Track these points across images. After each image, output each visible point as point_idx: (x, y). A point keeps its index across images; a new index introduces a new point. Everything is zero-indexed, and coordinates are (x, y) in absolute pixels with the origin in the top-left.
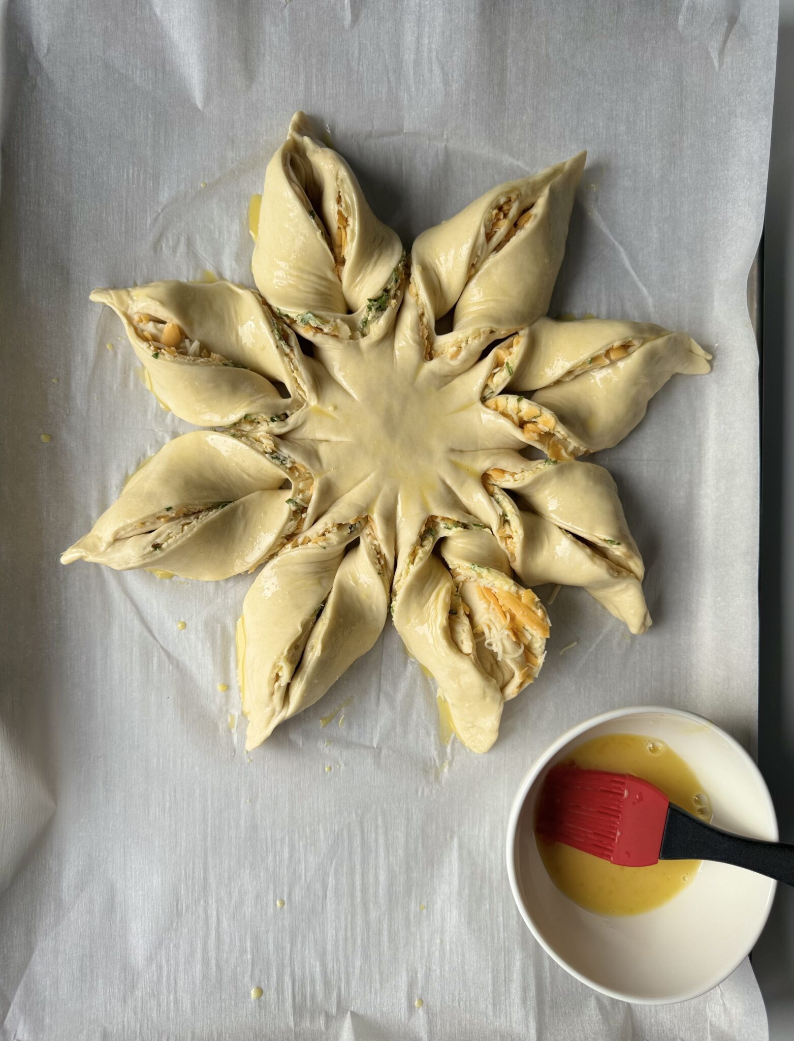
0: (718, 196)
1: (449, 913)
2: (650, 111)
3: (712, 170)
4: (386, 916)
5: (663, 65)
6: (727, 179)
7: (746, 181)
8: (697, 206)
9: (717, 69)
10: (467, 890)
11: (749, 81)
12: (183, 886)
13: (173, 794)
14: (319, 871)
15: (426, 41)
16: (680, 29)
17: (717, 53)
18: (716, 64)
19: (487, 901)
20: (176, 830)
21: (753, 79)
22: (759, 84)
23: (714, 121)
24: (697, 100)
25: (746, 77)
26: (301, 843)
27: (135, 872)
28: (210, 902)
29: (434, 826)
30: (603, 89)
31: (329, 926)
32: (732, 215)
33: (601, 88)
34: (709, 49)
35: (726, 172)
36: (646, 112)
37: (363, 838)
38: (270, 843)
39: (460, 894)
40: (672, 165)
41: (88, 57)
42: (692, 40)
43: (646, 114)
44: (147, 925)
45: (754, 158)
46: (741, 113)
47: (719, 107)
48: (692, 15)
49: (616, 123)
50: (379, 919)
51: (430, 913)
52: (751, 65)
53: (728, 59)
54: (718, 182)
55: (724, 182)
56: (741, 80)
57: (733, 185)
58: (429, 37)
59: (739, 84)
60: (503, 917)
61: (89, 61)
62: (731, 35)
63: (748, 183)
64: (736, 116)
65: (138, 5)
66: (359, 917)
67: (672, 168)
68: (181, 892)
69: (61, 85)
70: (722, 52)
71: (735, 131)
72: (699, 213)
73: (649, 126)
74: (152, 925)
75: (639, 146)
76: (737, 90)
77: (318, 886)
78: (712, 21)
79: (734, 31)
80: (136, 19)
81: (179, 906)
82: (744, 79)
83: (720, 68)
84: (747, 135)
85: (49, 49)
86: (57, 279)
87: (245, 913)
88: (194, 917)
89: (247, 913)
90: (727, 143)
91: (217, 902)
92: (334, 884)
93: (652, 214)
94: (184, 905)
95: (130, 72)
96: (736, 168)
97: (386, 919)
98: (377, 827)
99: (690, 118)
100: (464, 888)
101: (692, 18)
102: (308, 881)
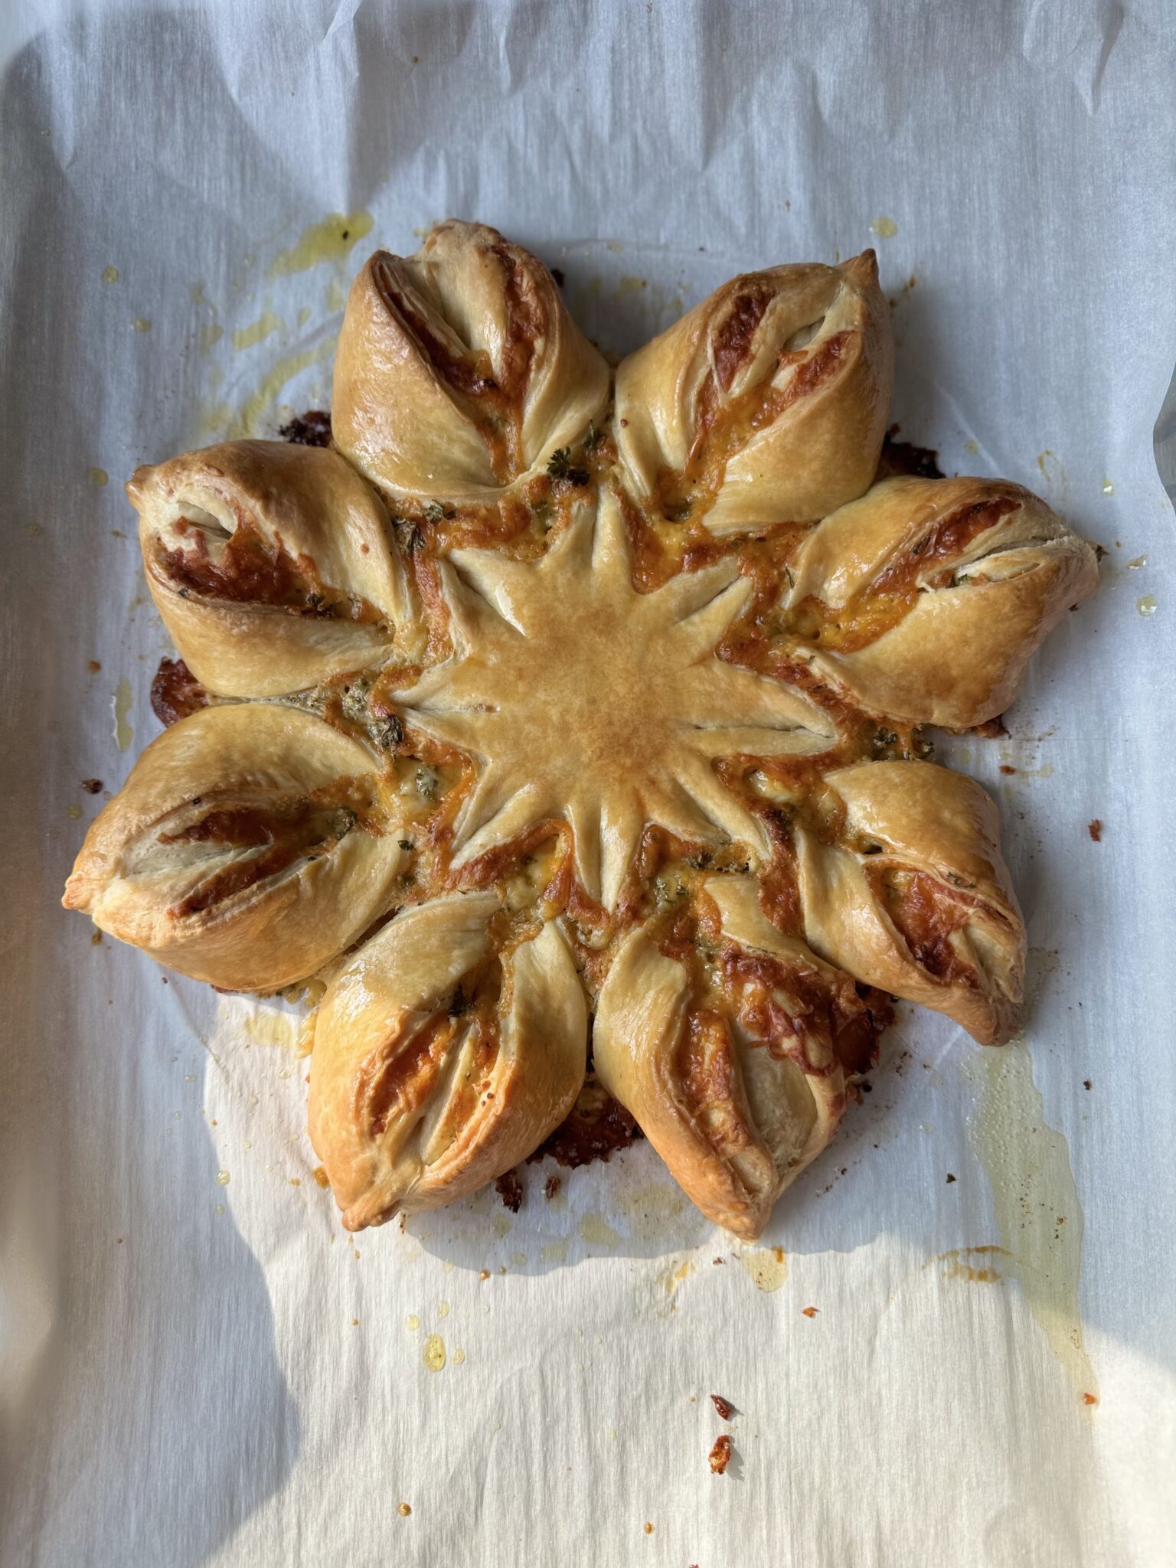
0: (1104, 310)
1: (695, 1541)
2: (985, 183)
3: (1091, 270)
4: (587, 1541)
5: (1002, 112)
6: (1116, 282)
7: (1147, 282)
8: (1069, 327)
9: (1090, 113)
10: (726, 1501)
11: (1145, 126)
12: (241, 1472)
13: (233, 1307)
14: (470, 1454)
15: (626, 104)
16: (1026, 54)
17: (1089, 87)
18: (1089, 104)
19: (764, 1523)
20: (235, 1370)
21: (1150, 124)
22: (1162, 129)
23: (1090, 192)
24: (1059, 161)
25: (1138, 120)
26: (440, 1403)
27: (166, 1442)
28: (287, 1501)
29: (667, 1378)
30: (907, 155)
31: (488, 1553)
32: (1127, 337)
33: (904, 154)
34: (1076, 82)
35: (1115, 272)
36: (978, 185)
37: (544, 1396)
38: (388, 1397)
39: (714, 1504)
40: (1026, 265)
41: (133, 164)
42: (1047, 71)
43: (979, 189)
44: (179, 1540)
45: (1160, 245)
46: (1135, 178)
47: (1096, 170)
48: (1045, 31)
49: (931, 205)
50: (575, 1546)
51: (662, 1540)
52: (1146, 101)
53: (1107, 96)
54: (1102, 288)
55: (1112, 286)
56: (1132, 126)
57: (1127, 290)
58: (630, 99)
59: (1128, 131)
60: (793, 1555)
61: (133, 169)
62: (1110, 57)
63: (1152, 284)
64: (1126, 183)
65: (205, 84)
66: (539, 1539)
67: (1026, 271)
68: (238, 1482)
69: (93, 206)
70: (1097, 85)
71: (1126, 206)
72: (1073, 339)
73: (984, 208)
74: (188, 1540)
75: (971, 239)
76: (1125, 141)
77: (468, 1481)
78: (1077, 38)
79: (1115, 50)
80: (203, 105)
81: (235, 1506)
82: (1136, 124)
83: (1095, 108)
84: (1144, 210)
85: (75, 155)
86: (79, 487)
87: (344, 1524)
88: (259, 1528)
89: (347, 1524)
90: (1114, 226)
91: (297, 1501)
92: (495, 1478)
93: (997, 343)
94: (243, 1506)
95: (194, 184)
96: (1131, 263)
97: (587, 1546)
98: (568, 1377)
99: (1051, 191)
100: (721, 1496)
101: (1046, 37)
102: (452, 1471)
